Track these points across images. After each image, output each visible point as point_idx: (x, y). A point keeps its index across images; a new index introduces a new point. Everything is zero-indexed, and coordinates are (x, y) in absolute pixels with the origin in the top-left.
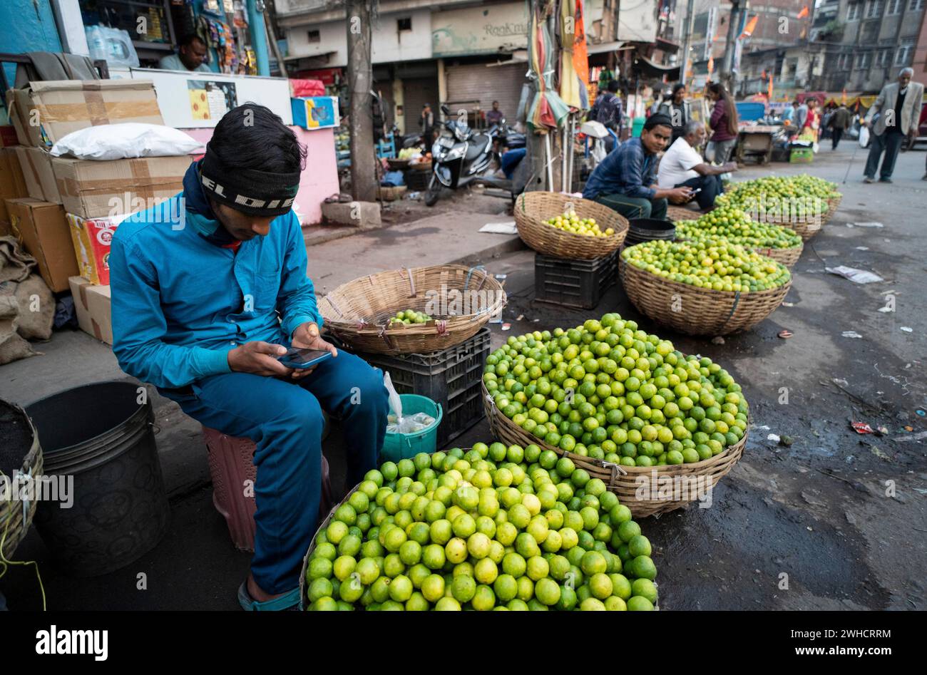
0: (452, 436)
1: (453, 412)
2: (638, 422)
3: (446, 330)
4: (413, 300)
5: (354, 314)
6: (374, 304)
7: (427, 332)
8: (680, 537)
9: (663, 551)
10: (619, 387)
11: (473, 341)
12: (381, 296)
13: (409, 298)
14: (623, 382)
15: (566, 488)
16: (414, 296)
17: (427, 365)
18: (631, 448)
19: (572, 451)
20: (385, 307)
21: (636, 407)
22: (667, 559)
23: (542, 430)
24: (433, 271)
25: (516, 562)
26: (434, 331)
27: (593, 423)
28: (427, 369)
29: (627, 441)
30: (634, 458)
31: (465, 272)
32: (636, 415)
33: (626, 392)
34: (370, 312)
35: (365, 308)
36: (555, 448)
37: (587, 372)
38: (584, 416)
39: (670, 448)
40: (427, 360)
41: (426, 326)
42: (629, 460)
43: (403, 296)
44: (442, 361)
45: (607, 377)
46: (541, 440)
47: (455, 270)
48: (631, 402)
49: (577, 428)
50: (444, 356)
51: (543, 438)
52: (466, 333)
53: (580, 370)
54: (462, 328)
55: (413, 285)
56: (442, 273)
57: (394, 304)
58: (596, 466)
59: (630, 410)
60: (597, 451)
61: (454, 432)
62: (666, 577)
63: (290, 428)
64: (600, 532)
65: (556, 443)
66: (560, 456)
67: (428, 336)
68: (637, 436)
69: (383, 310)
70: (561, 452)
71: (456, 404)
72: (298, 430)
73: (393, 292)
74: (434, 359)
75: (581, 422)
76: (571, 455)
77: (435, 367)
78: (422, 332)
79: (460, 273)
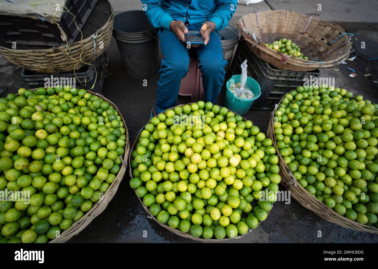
0: (264, 108)
1: (271, 99)
2: (331, 173)
3: (286, 61)
4: (301, 35)
5: (265, 28)
6: (279, 28)
7: (276, 56)
8: (311, 223)
9: (295, 220)
10: (341, 150)
11: (304, 74)
12: (286, 25)
13: (300, 33)
14: (346, 150)
15: (262, 168)
16: (303, 34)
17: (268, 72)
18: (313, 179)
19: (283, 157)
20: (284, 32)
21: (338, 166)
22: (293, 224)
23: (281, 137)
24: (323, 24)
25: (204, 175)
26: (280, 58)
27: (308, 154)
28: (267, 74)
29: (314, 175)
30: (309, 184)
31: (340, 33)
32: (334, 169)
33: (343, 155)
34: (274, 31)
35: (274, 28)
36: (277, 149)
37: (332, 130)
38: (306, 148)
39: (333, 197)
40: (270, 70)
41: (277, 53)
42: (305, 183)
43: (297, 31)
44: (277, 74)
45: (340, 141)
46: (276, 141)
47: (336, 29)
48: (338, 162)
49: (298, 150)
50: (281, 73)
51: (277, 141)
52: (299, 68)
53: (329, 126)
54: (296, 65)
55: (307, 27)
56: (328, 28)
57: (290, 33)
58: (287, 171)
59: (334, 164)
60: (294, 167)
61: (267, 107)
62: (284, 228)
63: (170, 67)
64: (256, 194)
65: (280, 147)
66: (276, 154)
67: (276, 59)
68: (322, 177)
69: (282, 33)
70: (278, 153)
71: (273, 97)
72: (171, 69)
73: (294, 26)
74: (273, 71)
75: (303, 149)
76: (281, 157)
77: (271, 75)
78: (273, 55)
79: (337, 32)
